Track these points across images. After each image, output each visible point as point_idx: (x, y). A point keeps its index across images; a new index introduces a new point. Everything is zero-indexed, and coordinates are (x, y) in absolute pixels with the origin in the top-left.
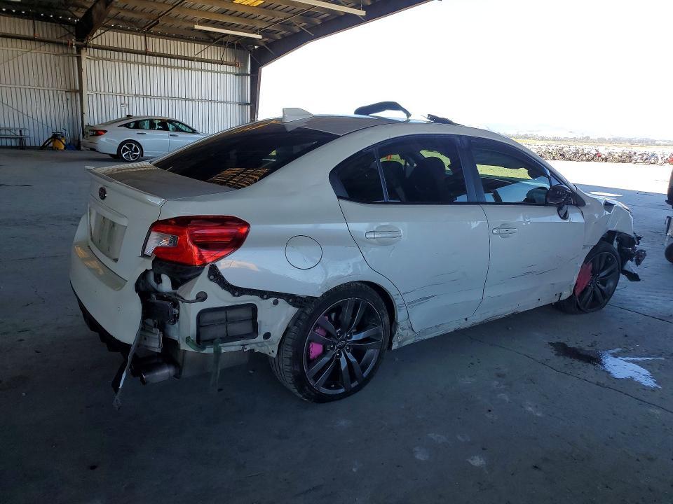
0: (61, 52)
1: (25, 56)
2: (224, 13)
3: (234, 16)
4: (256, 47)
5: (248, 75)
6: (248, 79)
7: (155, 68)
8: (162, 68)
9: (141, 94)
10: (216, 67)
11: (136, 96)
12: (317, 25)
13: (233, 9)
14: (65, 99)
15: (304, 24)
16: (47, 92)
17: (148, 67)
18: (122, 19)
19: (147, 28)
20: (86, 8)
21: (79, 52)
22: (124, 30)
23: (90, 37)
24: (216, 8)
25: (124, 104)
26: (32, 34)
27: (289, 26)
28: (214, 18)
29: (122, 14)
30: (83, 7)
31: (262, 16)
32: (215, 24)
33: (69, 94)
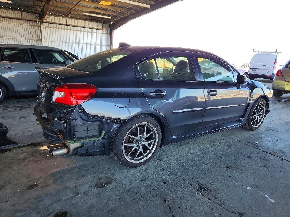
0: (34, 24)
1: (20, 26)
2: (96, 8)
3: (101, 10)
4: (112, 23)
5: (109, 34)
6: (109, 36)
7: (71, 31)
8: (74, 31)
9: (66, 41)
10: (96, 31)
11: (64, 42)
12: (134, 13)
13: (100, 6)
14: (36, 42)
15: (129, 13)
16: (28, 40)
17: (68, 31)
18: (57, 11)
19: (67, 14)
20: (42, 7)
21: (41, 25)
22: (59, 16)
23: (44, 18)
24: (93, 6)
25: (59, 45)
26: (20, 17)
27: (123, 14)
28: (93, 10)
29: (56, 9)
30: (41, 6)
31: (112, 10)
32: (94, 13)
33: (37, 41)
